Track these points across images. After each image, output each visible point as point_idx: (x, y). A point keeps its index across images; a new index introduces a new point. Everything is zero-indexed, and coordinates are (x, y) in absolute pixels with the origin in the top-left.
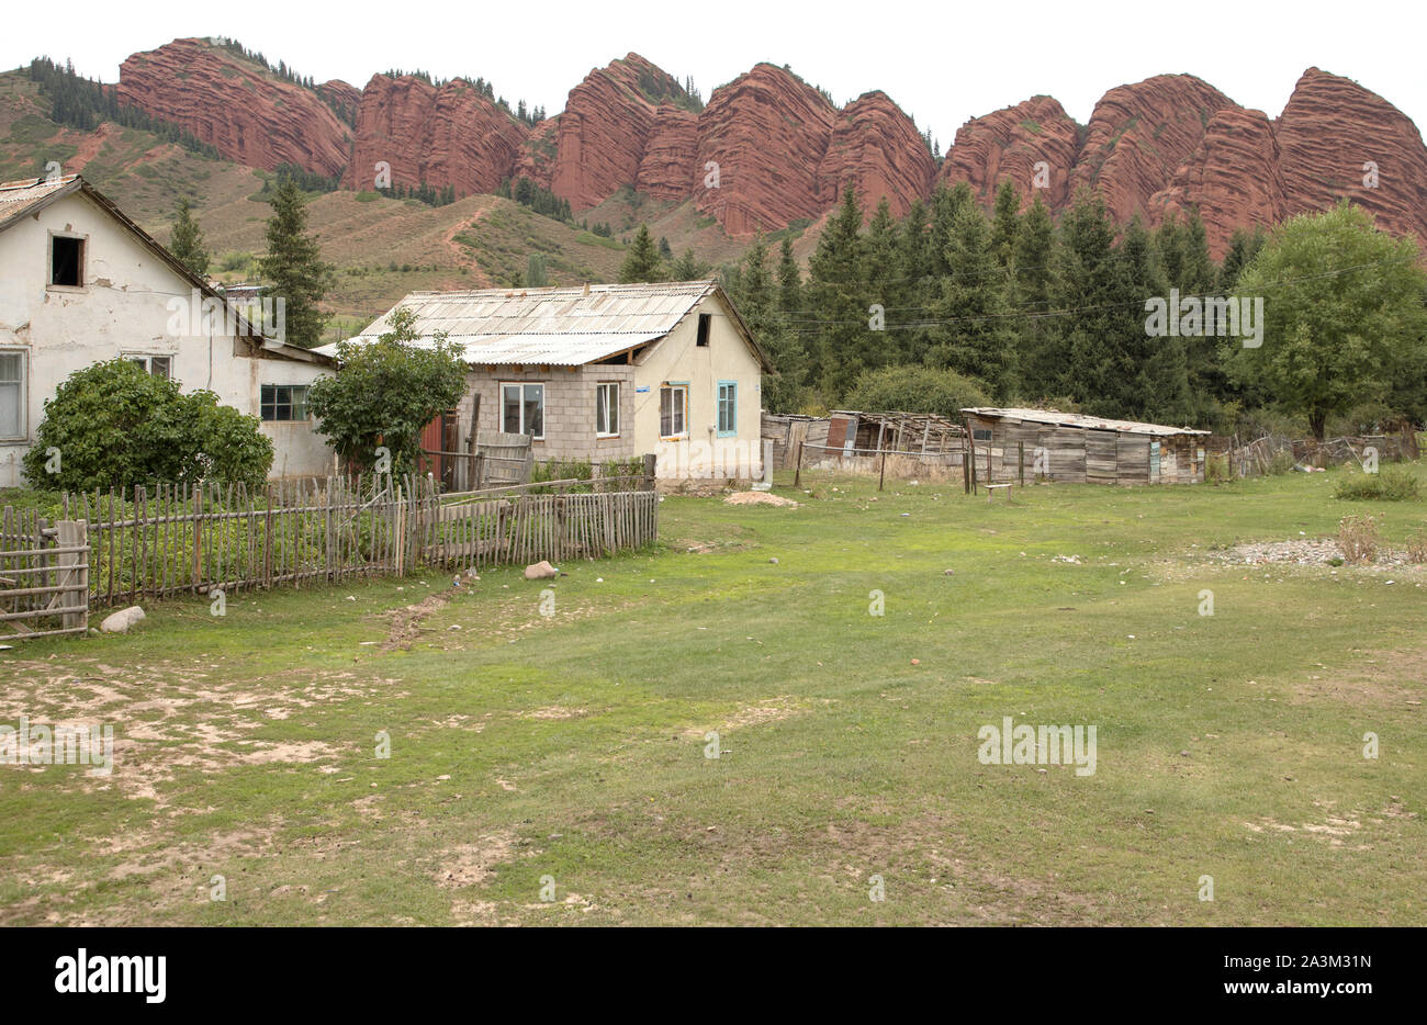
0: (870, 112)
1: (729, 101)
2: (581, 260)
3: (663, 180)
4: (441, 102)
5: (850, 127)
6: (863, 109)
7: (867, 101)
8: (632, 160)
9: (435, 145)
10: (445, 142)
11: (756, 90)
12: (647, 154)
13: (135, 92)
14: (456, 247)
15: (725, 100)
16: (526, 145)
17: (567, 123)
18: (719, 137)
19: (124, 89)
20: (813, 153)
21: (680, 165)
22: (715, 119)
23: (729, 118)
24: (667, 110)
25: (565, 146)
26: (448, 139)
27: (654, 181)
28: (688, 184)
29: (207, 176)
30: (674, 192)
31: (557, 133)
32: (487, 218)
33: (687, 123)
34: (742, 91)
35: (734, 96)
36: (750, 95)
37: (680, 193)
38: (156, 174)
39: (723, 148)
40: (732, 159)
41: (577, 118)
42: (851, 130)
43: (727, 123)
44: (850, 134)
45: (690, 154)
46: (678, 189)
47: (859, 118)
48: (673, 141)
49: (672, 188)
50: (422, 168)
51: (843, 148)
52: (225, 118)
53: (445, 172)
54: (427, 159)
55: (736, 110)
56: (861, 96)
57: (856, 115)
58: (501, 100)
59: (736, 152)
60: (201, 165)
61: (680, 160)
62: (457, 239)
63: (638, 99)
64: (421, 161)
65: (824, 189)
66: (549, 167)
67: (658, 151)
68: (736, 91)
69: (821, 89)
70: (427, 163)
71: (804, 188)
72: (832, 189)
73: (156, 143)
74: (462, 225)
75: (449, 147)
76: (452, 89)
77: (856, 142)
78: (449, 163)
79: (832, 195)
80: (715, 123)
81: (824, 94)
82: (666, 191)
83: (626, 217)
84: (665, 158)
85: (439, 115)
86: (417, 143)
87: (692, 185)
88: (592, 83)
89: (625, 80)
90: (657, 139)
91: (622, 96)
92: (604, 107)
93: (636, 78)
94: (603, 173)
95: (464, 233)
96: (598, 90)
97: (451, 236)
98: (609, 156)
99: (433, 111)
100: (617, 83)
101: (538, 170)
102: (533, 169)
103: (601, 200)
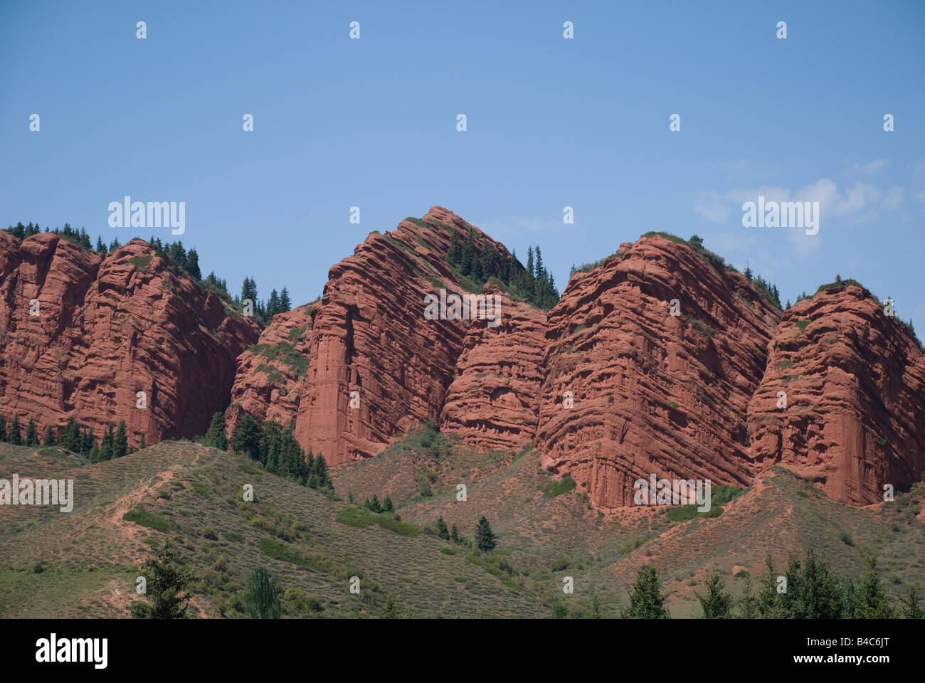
0: (836, 315)
1: (598, 293)
2: (344, 551)
3: (487, 416)
4: (106, 279)
5: (803, 337)
6: (826, 309)
7: (831, 297)
8: (437, 381)
9: (93, 350)
10: (112, 344)
11: (640, 275)
12: (461, 372)
14: (131, 530)
15: (591, 290)
16: (256, 352)
17: (325, 319)
18: (581, 349)
20: (741, 379)
21: (516, 392)
22: (574, 320)
23: (597, 319)
25: (322, 356)
26: (118, 340)
27: (472, 416)
28: (529, 424)
30: (505, 435)
31: (310, 333)
33: (529, 324)
34: (620, 277)
35: (604, 286)
36: (634, 284)
37: (515, 437)
39: (589, 366)
40: (603, 384)
41: (343, 311)
42: (804, 344)
43: (595, 326)
44: (803, 350)
45: (534, 374)
46: (516, 431)
47: (815, 325)
48: (503, 353)
49: (501, 429)
50: (68, 388)
51: (792, 372)
53: (111, 395)
54: (76, 373)
55: (609, 308)
56: (822, 288)
57: (814, 318)
58: (212, 277)
59: (609, 375)
61: (515, 383)
62: (130, 517)
64: (69, 375)
65: (759, 438)
66: (293, 387)
67: (480, 368)
68: (609, 276)
69: (755, 276)
70: (78, 379)
71: (725, 434)
72: (773, 439)
74: (141, 492)
75: (117, 353)
76: (129, 257)
77: (813, 364)
78: (117, 379)
79: (772, 448)
80: (574, 327)
81: (762, 285)
82: (491, 433)
83: (424, 476)
84: (492, 380)
85: (103, 299)
86: (62, 345)
87: (536, 425)
88: (370, 255)
89: (425, 251)
90: (477, 348)
91: (420, 279)
92: (391, 296)
93: (445, 248)
94: (385, 403)
95: (140, 506)
96: (379, 267)
97: (122, 512)
98: (398, 374)
99: (93, 295)
100: (413, 257)
101: (275, 394)
102: (265, 392)
103: (381, 447)
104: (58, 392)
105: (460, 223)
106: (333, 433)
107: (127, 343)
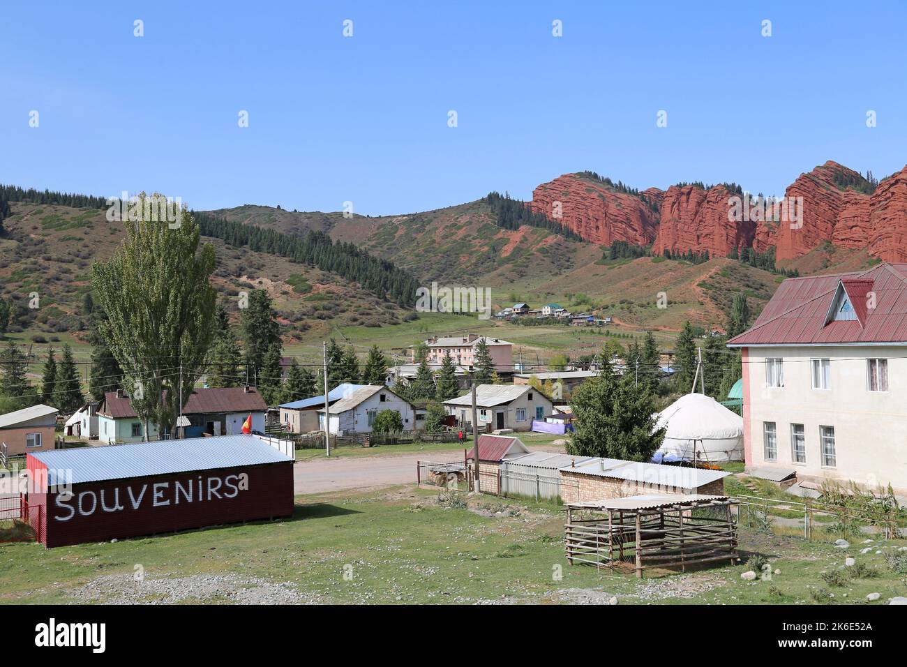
1: (889, 188)
3: (849, 236)
4: (709, 199)
8: (829, 225)
9: (706, 224)
12: (838, 221)
13: (540, 205)
14: (699, 289)
15: (887, 187)
18: (883, 209)
19: (535, 204)
21: (860, 227)
22: (880, 199)
23: (889, 198)
24: (850, 194)
27: (843, 237)
28: (865, 238)
29: (575, 250)
30: (856, 243)
32: (719, 272)
33: (864, 201)
34: (898, 181)
35: (891, 185)
36: (903, 183)
37: (859, 243)
38: (548, 252)
39: (886, 216)
40: (892, 222)
43: (888, 201)
45: (866, 220)
46: (860, 241)
48: (855, 213)
49: (855, 241)
50: (698, 237)
52: (588, 215)
54: (701, 232)
55: (893, 193)
59: (894, 218)
60: (572, 245)
61: (859, 224)
62: (699, 285)
63: (832, 188)
64: (699, 233)
66: (777, 232)
67: (846, 219)
68: (893, 181)
70: (702, 234)
73: (550, 234)
74: (704, 277)
76: (716, 191)
80: (880, 201)
82: (851, 243)
83: (825, 260)
84: (850, 223)
85: (709, 206)
86: (696, 223)
87: (867, 238)
88: (801, 182)
89: (823, 178)
90: (845, 212)
91: (821, 188)
92: (810, 196)
93: (832, 176)
94: (809, 234)
95: (704, 281)
96: (805, 186)
97: (696, 284)
98: (814, 224)
99: (705, 205)
100: (818, 181)
101: (771, 234)
102: (767, 233)
103: (809, 251)
104: (696, 238)
105: (839, 166)
106: (790, 247)
107: (717, 221)
